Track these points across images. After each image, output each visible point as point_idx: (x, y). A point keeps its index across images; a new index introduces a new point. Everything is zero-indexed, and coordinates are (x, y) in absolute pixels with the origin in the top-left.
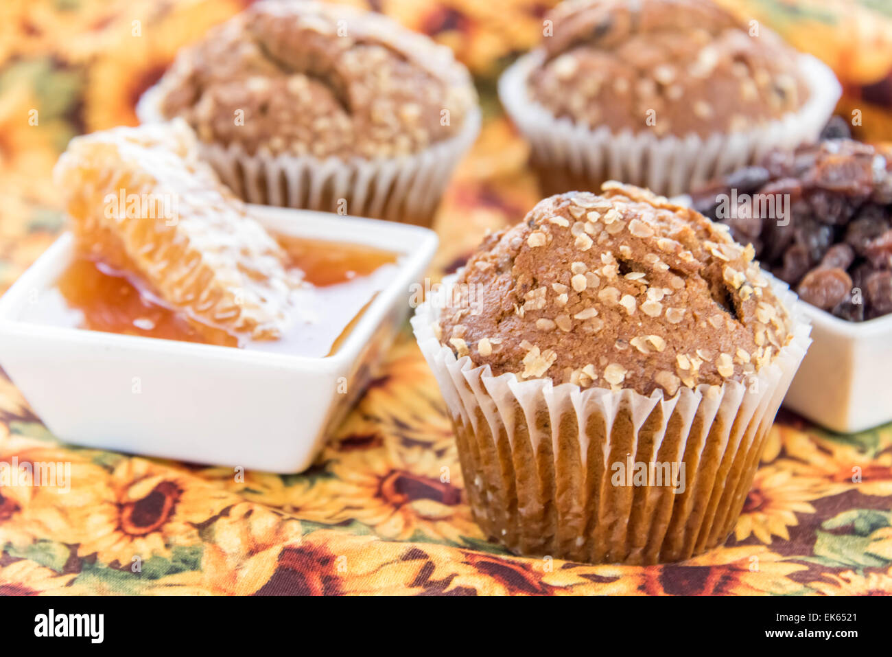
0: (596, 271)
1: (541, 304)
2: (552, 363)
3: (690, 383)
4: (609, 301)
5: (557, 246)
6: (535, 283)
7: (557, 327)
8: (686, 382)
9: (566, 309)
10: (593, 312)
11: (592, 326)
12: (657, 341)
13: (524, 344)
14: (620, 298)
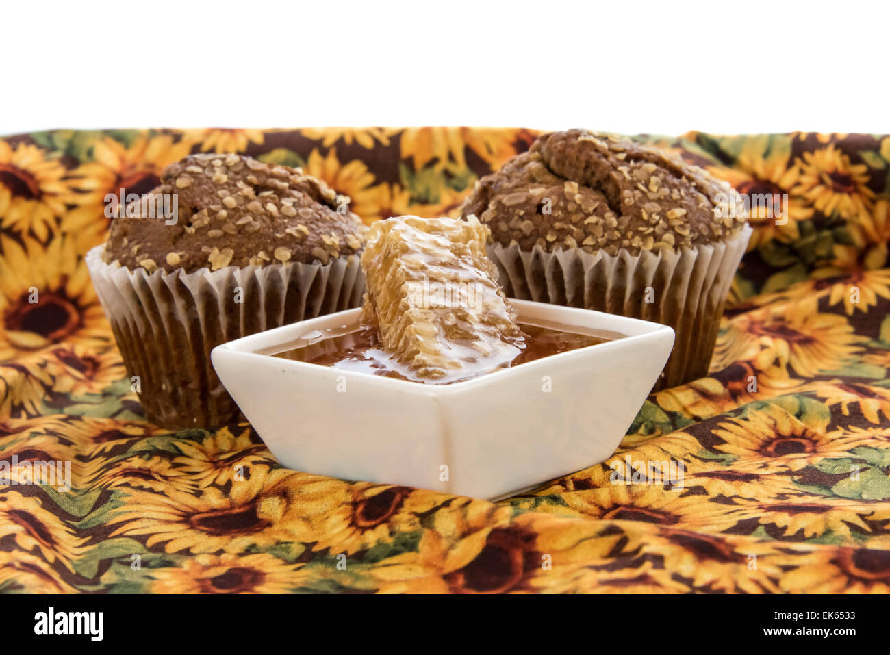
0: (239, 193)
1: (207, 221)
2: (231, 256)
3: (336, 254)
4: (257, 210)
5: (199, 185)
6: (195, 210)
7: (225, 234)
8: (333, 254)
9: (228, 220)
10: (249, 218)
11: (253, 227)
12: (304, 229)
13: (205, 249)
14: (264, 207)
